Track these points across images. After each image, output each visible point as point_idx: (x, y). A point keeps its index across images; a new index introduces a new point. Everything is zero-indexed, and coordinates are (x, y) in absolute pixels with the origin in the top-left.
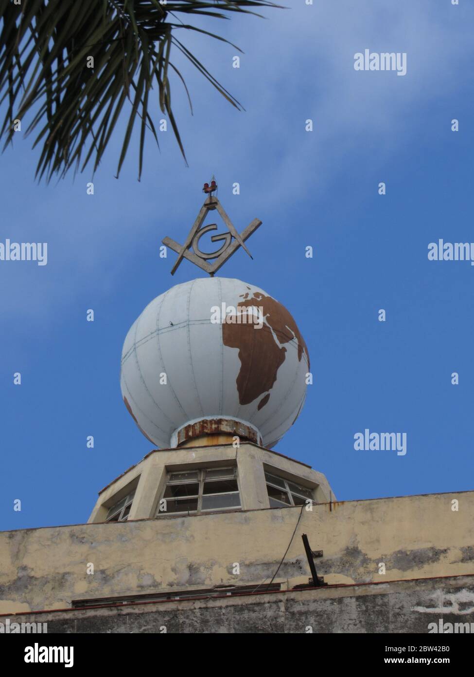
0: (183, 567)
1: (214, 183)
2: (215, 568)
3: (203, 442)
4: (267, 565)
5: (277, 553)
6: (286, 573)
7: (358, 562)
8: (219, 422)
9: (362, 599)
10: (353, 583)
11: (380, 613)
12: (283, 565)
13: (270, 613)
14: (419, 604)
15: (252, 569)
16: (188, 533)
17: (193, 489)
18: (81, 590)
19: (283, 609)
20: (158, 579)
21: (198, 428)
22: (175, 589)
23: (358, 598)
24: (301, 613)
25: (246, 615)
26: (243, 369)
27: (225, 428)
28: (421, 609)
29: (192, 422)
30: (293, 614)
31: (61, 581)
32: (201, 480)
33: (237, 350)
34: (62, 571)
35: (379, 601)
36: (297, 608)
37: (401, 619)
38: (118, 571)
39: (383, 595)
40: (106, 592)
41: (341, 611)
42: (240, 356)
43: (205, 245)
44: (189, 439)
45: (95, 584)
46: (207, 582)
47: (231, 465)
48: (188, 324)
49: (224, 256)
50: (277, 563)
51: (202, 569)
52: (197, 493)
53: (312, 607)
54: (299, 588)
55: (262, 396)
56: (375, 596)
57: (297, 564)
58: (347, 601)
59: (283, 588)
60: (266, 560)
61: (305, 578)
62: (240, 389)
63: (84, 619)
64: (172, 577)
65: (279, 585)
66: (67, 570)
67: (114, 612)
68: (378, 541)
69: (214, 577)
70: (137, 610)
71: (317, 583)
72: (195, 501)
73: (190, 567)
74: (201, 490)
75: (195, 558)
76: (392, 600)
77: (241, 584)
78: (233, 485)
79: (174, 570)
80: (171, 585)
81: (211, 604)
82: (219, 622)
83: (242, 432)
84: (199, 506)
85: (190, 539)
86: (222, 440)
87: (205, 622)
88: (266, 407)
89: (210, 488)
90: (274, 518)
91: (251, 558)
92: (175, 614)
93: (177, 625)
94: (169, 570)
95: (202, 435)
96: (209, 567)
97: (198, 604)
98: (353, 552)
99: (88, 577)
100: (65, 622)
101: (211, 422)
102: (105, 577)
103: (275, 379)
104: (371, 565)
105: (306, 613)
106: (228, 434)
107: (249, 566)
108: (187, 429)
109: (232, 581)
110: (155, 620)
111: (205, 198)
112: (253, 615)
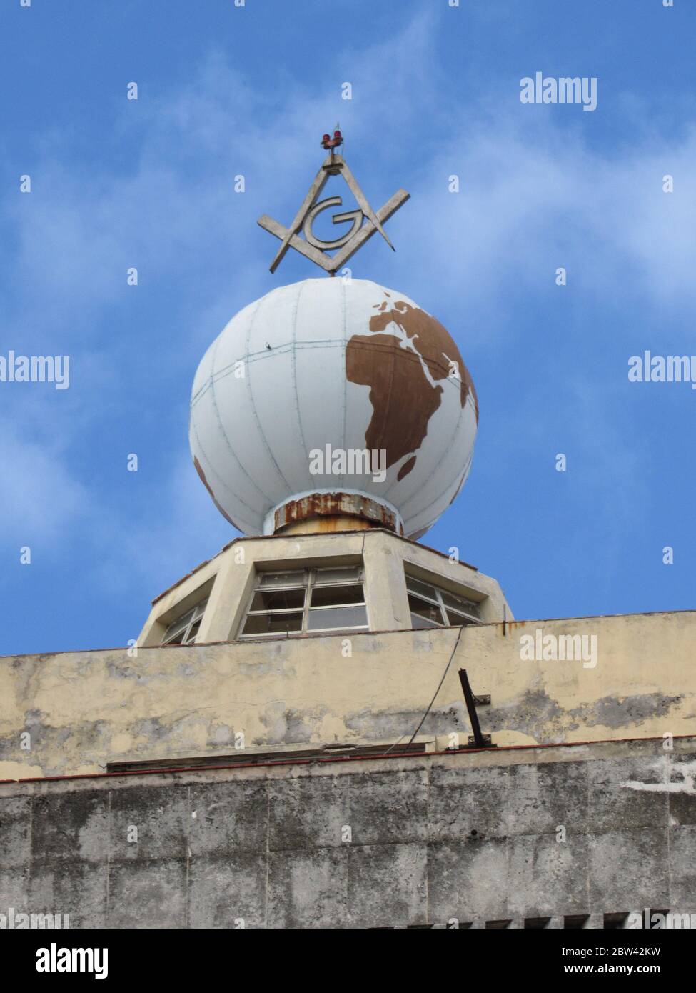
0: (277, 717)
1: (338, 134)
2: (326, 718)
3: (314, 527)
4: (405, 715)
5: (420, 697)
6: (434, 728)
7: (544, 713)
8: (338, 497)
9: (546, 768)
10: (535, 743)
11: (574, 789)
12: (430, 716)
13: (406, 787)
14: (633, 778)
15: (383, 721)
16: (286, 665)
17: (295, 598)
18: (121, 747)
19: (425, 780)
21: (305, 506)
22: (265, 749)
23: (541, 767)
24: (453, 788)
25: (369, 789)
26: (375, 418)
27: (346, 506)
28: (637, 785)
29: (296, 498)
30: (441, 788)
31: (91, 733)
32: (308, 584)
33: (367, 389)
34: (93, 718)
35: (573, 772)
36: (447, 780)
37: (604, 799)
38: (179, 721)
39: (579, 763)
40: (159, 752)
41: (515, 786)
42: (373, 397)
44: (292, 523)
45: (142, 739)
46: (314, 739)
47: (355, 564)
48: (294, 347)
49: (352, 245)
50: (420, 712)
51: (306, 719)
52: (301, 604)
53: (471, 779)
55: (404, 460)
56: (567, 764)
57: (451, 715)
58: (523, 770)
59: (429, 749)
60: (404, 708)
61: (460, 737)
62: (373, 446)
63: (122, 791)
64: (260, 731)
66: (101, 717)
67: (169, 781)
68: (575, 682)
69: (324, 733)
70: (203, 778)
71: (480, 744)
73: (288, 717)
74: (307, 602)
75: (295, 703)
76: (592, 771)
77: (365, 743)
78: (356, 594)
79: (263, 720)
80: (258, 742)
81: (317, 771)
82: (328, 799)
83: (372, 513)
84: (305, 624)
85: (289, 674)
86: (342, 525)
87: (307, 798)
88: (408, 477)
89: (321, 597)
90: (418, 644)
91: (381, 704)
92: (261, 785)
93: (264, 802)
94: (256, 720)
95: (312, 516)
96: (319, 718)
97: (297, 771)
98: (536, 698)
99: (133, 728)
100: (94, 794)
101: (326, 497)
102: (159, 729)
103: (424, 434)
104: (565, 721)
105: (461, 788)
106: (352, 517)
107: (377, 716)
108: (289, 507)
109: (351, 740)
110: (232, 794)
111: (325, 157)
112: (381, 789)
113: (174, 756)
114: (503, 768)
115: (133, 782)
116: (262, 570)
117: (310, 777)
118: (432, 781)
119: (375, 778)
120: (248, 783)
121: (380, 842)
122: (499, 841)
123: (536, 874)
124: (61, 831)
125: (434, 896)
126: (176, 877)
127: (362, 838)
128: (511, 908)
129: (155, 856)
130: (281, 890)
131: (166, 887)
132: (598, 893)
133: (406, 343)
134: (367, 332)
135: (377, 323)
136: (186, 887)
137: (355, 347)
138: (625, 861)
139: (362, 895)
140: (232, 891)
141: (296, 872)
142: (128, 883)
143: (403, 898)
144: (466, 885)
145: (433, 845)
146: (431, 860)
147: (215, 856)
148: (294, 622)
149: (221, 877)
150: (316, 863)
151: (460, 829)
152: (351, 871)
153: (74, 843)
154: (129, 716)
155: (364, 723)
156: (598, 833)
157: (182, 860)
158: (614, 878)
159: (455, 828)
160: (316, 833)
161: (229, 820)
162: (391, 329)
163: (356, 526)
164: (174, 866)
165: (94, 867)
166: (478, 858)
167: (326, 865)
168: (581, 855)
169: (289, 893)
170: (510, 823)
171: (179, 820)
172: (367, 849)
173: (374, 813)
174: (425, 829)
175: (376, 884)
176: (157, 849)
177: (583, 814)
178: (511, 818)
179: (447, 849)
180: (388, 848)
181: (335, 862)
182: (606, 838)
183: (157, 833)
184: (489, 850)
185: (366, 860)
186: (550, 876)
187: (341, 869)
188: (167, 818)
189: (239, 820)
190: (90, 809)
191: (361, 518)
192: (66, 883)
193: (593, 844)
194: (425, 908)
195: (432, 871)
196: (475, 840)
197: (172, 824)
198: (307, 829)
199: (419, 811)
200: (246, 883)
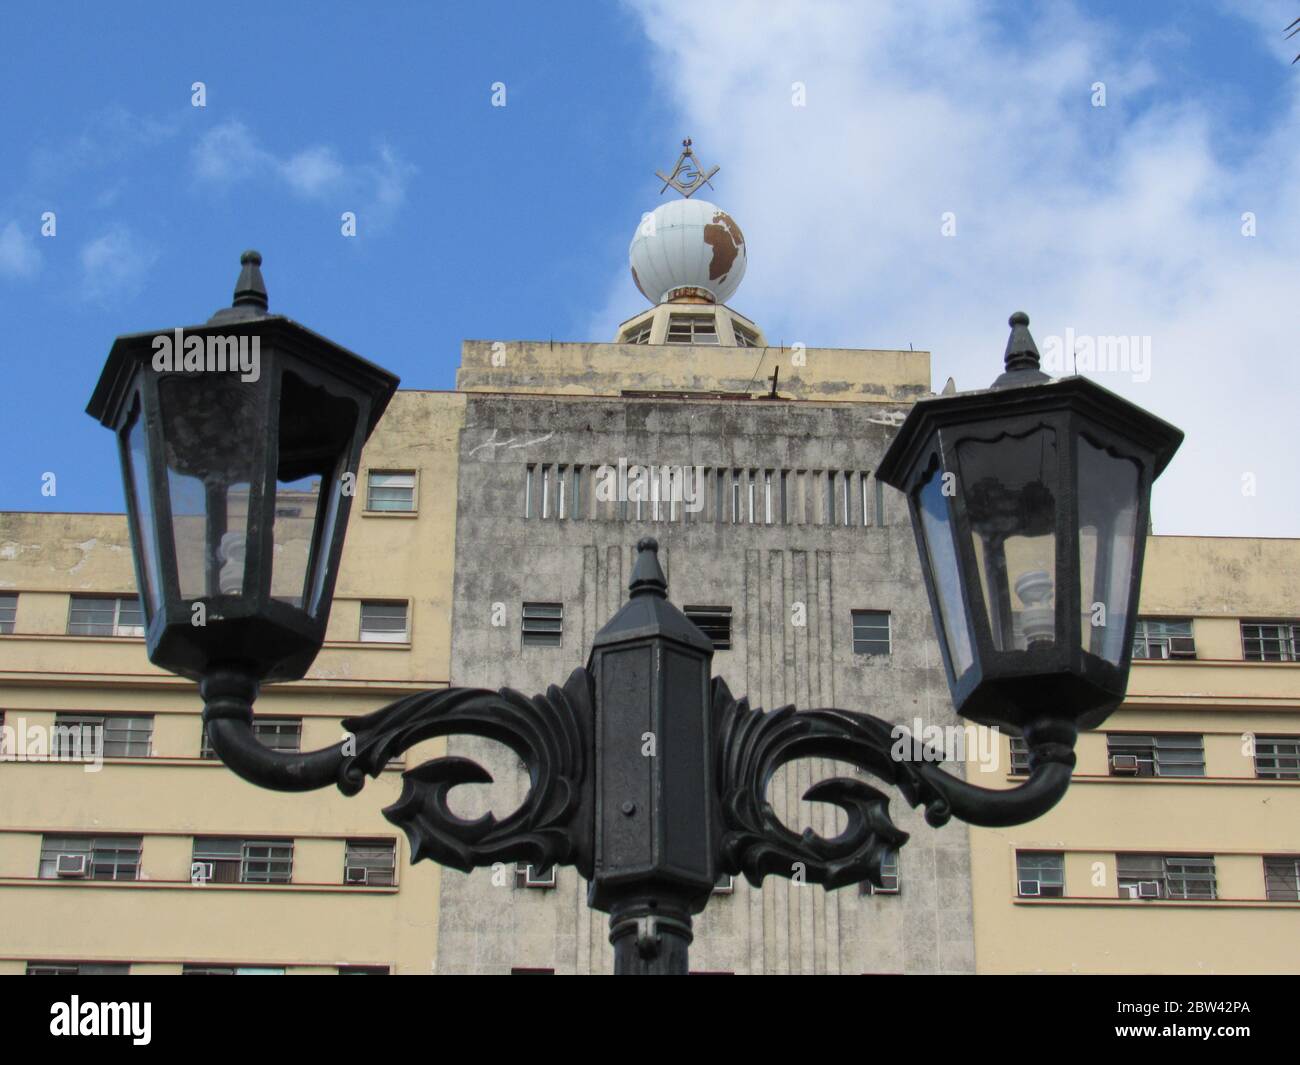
0: (690, 377)
1: (690, 141)
2: (711, 380)
3: (685, 300)
4: (743, 381)
5: (749, 374)
6: (754, 387)
7: (799, 386)
8: (696, 289)
9: (836, 410)
10: (796, 398)
11: (847, 420)
12: (754, 383)
13: (779, 413)
14: (871, 417)
15: (733, 383)
16: (693, 357)
17: (688, 329)
18: (627, 384)
19: (787, 411)
20: (675, 382)
21: (682, 291)
22: (686, 390)
23: (833, 410)
24: (798, 415)
25: (764, 412)
26: (714, 259)
27: (699, 293)
28: (872, 421)
29: (678, 288)
30: (793, 415)
31: (614, 377)
32: (692, 324)
33: (711, 246)
34: (614, 371)
35: (846, 413)
36: (795, 412)
37: (859, 425)
38: (650, 375)
39: (849, 410)
40: (642, 387)
41: (823, 417)
42: (714, 250)
43: (683, 178)
44: (676, 298)
45: (635, 382)
46: (706, 388)
47: (712, 317)
48: (683, 226)
49: (695, 187)
50: (748, 381)
51: (702, 380)
52: (690, 331)
53: (805, 412)
54: (762, 398)
55: (722, 276)
56: (844, 410)
57: (762, 383)
58: (827, 410)
59: (753, 397)
60: (742, 378)
61: (765, 393)
62: (711, 270)
63: (662, 404)
64: (683, 382)
65: (750, 395)
66: (618, 371)
67: (682, 402)
69: (710, 385)
70: (696, 402)
71: (773, 396)
72: (690, 336)
73: (695, 378)
74: (693, 331)
75: (698, 371)
76: (854, 413)
77: (726, 391)
78: (712, 330)
79: (684, 378)
80: (683, 387)
81: (742, 403)
82: (747, 415)
83: (708, 297)
84: (692, 340)
85: (695, 361)
86: (697, 301)
87: (738, 414)
88: (724, 283)
89: (698, 330)
90: (747, 353)
91: (733, 376)
92: (720, 407)
93: (721, 414)
94: (681, 378)
95: (684, 296)
96: (707, 379)
97: (734, 403)
98: (795, 379)
99: (631, 376)
100: (651, 405)
101: (691, 289)
102: (642, 378)
103: (731, 266)
104: (808, 389)
105: (801, 415)
106: (700, 297)
107: (732, 380)
108: (675, 291)
109: (721, 389)
110: (708, 410)
111: (684, 149)
112: (769, 413)
113: (649, 390)
114: (818, 409)
115: (667, 401)
116: (674, 316)
117: (739, 406)
118: (789, 411)
119: (766, 408)
120: (714, 406)
121: (770, 434)
122: (817, 438)
123: (833, 453)
124: (638, 418)
125: (791, 458)
126: (686, 441)
127: (762, 432)
128: (823, 465)
129: (677, 432)
130: (729, 450)
131: (682, 445)
132: (858, 463)
133: (727, 229)
134: (711, 223)
135: (716, 220)
136: (690, 446)
137: (708, 229)
138: (868, 450)
139: (762, 455)
140: (709, 449)
141: (735, 443)
142: (666, 442)
143: (779, 458)
144: (804, 455)
145: (791, 437)
146: (790, 443)
147: (702, 434)
148: (688, 339)
149: (705, 443)
150: (744, 440)
151: (801, 431)
152: (758, 445)
153: (643, 423)
154: (628, 371)
155: (726, 383)
156: (858, 438)
157: (688, 434)
158: (864, 457)
159: (799, 431)
160: (743, 428)
161: (707, 420)
162: (721, 223)
163: (703, 301)
164: (685, 436)
165: (653, 434)
166: (809, 444)
167: (747, 441)
168: (851, 447)
169: (732, 451)
170: (821, 431)
171: (687, 418)
172: (764, 436)
173: (766, 422)
174: (787, 431)
175: (768, 451)
176: (677, 429)
177: (851, 430)
178: (822, 429)
179: (796, 440)
180: (772, 437)
181: (751, 441)
182: (861, 440)
183: (677, 422)
184: (813, 442)
185: (763, 441)
186: (839, 454)
187: (754, 443)
188: (680, 418)
189: (711, 420)
190: (650, 410)
191: (704, 298)
192: (641, 440)
193: (855, 442)
194: (788, 462)
195: (791, 447)
196: (808, 437)
197: (684, 420)
198: (739, 426)
199: (785, 423)
200: (715, 446)
